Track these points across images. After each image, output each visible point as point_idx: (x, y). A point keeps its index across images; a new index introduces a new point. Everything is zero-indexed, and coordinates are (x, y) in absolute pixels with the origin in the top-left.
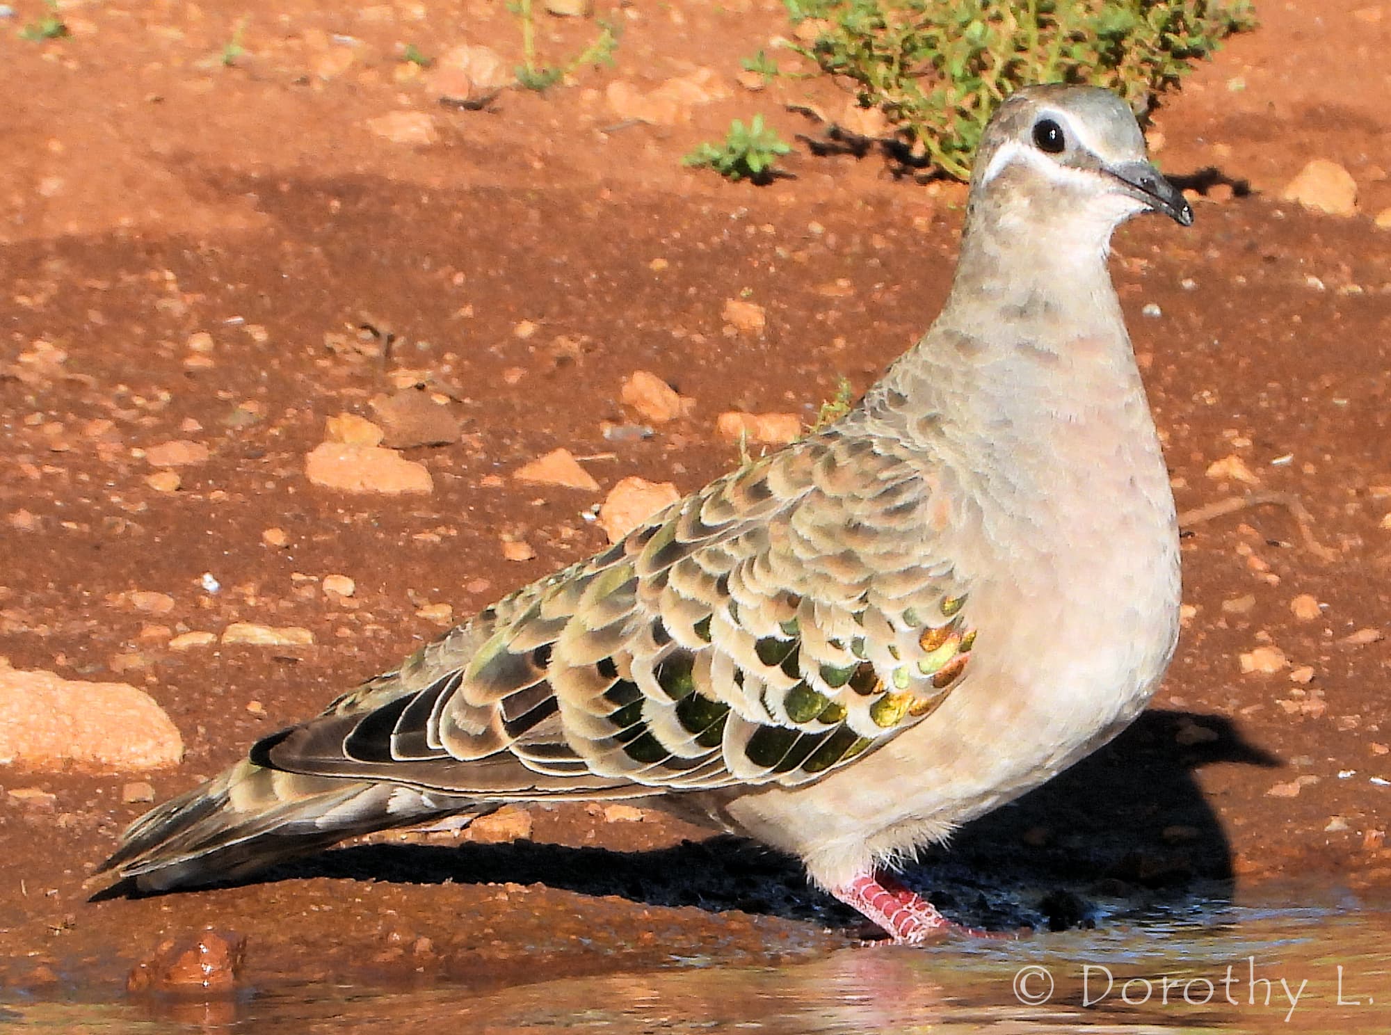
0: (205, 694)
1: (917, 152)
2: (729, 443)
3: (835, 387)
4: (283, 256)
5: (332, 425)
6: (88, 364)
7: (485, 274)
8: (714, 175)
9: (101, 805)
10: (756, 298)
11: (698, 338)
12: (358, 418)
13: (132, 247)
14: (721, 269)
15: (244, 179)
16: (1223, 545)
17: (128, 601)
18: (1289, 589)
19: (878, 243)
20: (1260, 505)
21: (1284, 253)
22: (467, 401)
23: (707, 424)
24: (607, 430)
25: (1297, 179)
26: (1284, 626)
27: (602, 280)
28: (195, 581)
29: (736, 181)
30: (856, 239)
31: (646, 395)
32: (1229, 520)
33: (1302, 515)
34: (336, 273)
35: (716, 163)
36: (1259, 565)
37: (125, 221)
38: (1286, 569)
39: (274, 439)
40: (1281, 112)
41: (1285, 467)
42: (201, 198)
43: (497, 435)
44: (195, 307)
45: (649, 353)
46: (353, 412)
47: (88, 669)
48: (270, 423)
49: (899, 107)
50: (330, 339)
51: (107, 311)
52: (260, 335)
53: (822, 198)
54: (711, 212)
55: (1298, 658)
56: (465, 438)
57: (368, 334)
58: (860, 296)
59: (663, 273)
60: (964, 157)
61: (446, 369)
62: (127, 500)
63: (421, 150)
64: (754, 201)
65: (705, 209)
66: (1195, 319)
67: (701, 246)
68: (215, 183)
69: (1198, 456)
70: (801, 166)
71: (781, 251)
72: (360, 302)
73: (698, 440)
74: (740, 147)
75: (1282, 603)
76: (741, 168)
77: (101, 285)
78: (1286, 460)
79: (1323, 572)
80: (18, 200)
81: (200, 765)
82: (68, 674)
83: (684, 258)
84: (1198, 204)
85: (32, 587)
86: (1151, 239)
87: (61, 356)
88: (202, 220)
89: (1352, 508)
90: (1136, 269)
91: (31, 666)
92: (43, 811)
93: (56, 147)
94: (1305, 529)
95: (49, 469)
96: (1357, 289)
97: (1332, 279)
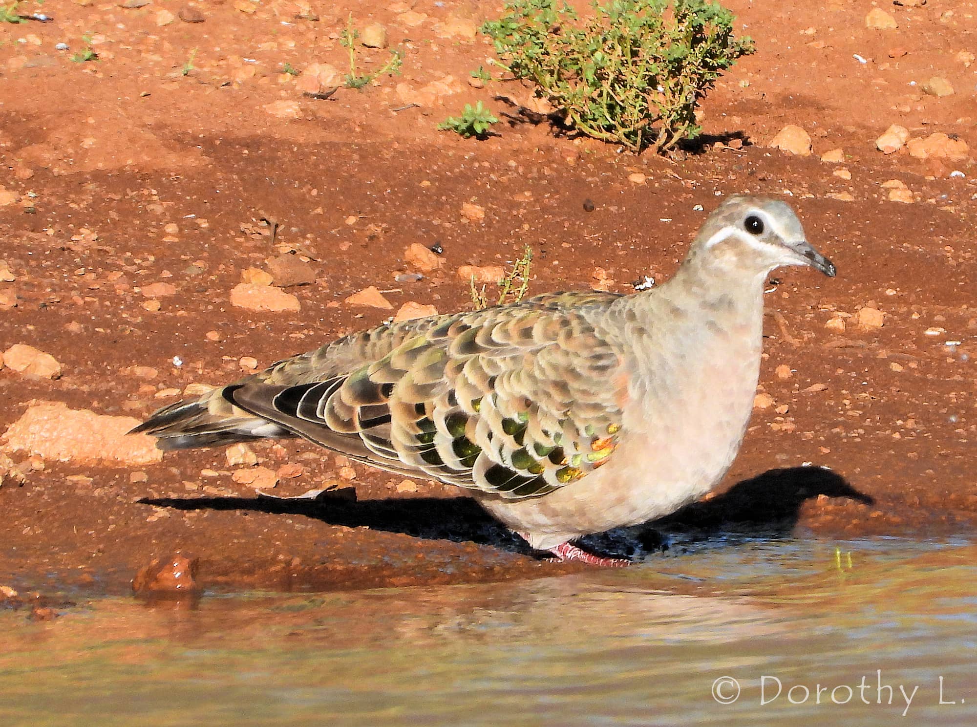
1: (568, 122)
2: (464, 283)
3: (523, 251)
4: (217, 180)
5: (245, 274)
6: (109, 241)
7: (328, 190)
8: (455, 134)
9: (118, 484)
10: (480, 202)
11: (447, 225)
12: (259, 270)
13: (133, 177)
14: (461, 186)
15: (195, 138)
17: (132, 371)
18: (775, 362)
19: (547, 171)
21: (771, 177)
22: (319, 260)
23: (452, 272)
24: (397, 276)
25: (778, 136)
26: (772, 382)
27: (393, 192)
28: (169, 361)
29: (468, 138)
30: (535, 170)
31: (419, 257)
33: (782, 321)
34: (245, 190)
35: (456, 128)
37: (130, 162)
38: (773, 350)
39: (213, 282)
40: (768, 99)
41: (771, 294)
42: (172, 149)
43: (336, 279)
44: (167, 209)
45: (420, 233)
46: (256, 266)
47: (111, 409)
48: (210, 273)
49: (558, 99)
50: (243, 226)
51: (119, 211)
52: (204, 224)
53: (516, 147)
54: (454, 155)
55: (780, 400)
56: (318, 280)
57: (264, 224)
58: (536, 201)
59: (428, 189)
60: (594, 124)
61: (308, 242)
62: (131, 316)
63: (293, 121)
64: (478, 149)
65: (450, 153)
67: (449, 173)
68: (179, 140)
70: (504, 130)
71: (492, 176)
72: (260, 206)
73: (447, 281)
74: (470, 119)
75: (770, 370)
76: (471, 130)
77: (118, 197)
78: (772, 290)
79: (793, 353)
80: (70, 151)
81: (172, 462)
82: (100, 412)
83: (440, 180)
84: (723, 150)
85: (79, 364)
86: (698, 168)
87: (95, 236)
88: (172, 160)
89: (809, 316)
90: (690, 186)
91: (79, 408)
92: (86, 487)
93: (91, 121)
94: (783, 328)
95: (87, 299)
96: (812, 196)
97: (797, 191)
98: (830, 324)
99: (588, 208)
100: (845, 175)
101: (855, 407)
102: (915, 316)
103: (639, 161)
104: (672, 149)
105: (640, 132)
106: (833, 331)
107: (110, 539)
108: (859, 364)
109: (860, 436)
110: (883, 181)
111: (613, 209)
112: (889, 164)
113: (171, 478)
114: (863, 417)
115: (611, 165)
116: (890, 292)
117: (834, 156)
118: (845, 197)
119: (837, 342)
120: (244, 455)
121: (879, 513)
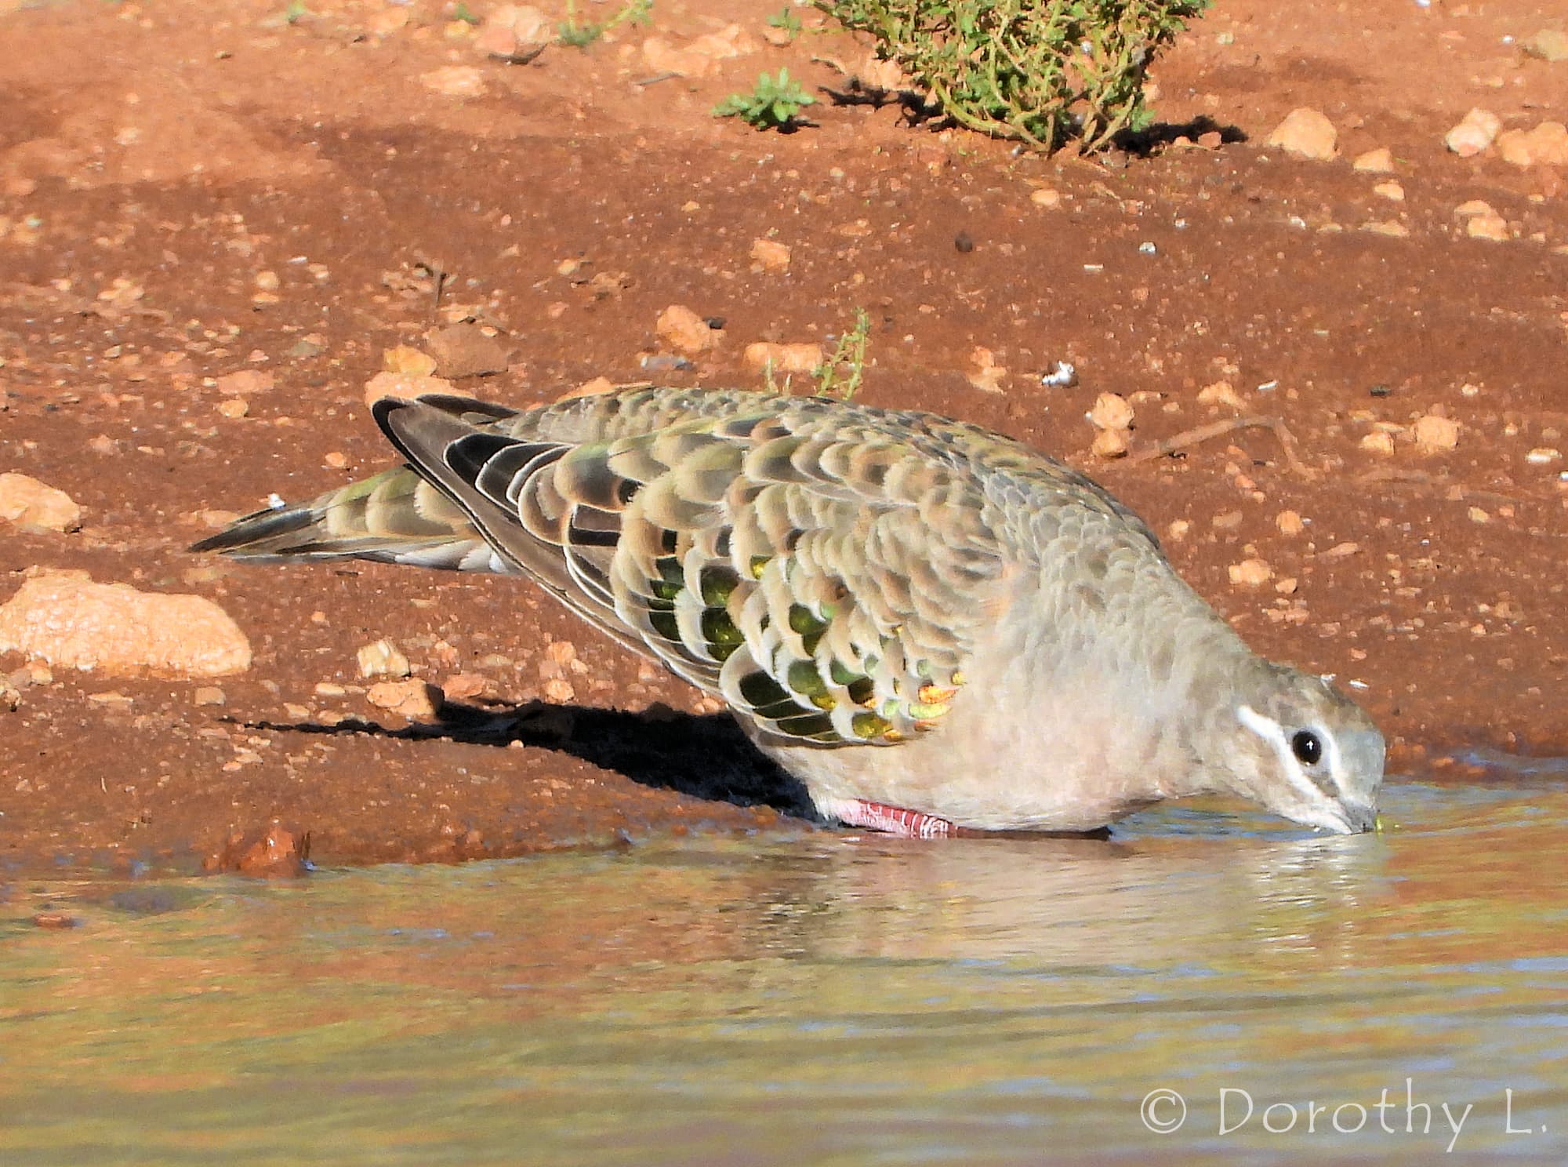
0: (272, 605)
1: (930, 101)
2: (756, 372)
3: (854, 318)
4: (343, 200)
5: (389, 357)
6: (163, 300)
7: (529, 216)
8: (741, 124)
9: (175, 708)
10: (782, 238)
11: (728, 275)
12: (413, 350)
13: (203, 192)
14: (750, 211)
15: (307, 128)
16: (1212, 465)
17: (200, 519)
18: (1274, 506)
19: (895, 186)
20: (1248, 428)
21: (1269, 195)
22: (513, 333)
23: (735, 354)
24: (644, 360)
25: (1282, 127)
26: (1269, 540)
27: (637, 221)
28: (262, 501)
29: (763, 129)
30: (875, 183)
31: (680, 327)
32: (1219, 442)
33: (1286, 437)
34: (390, 215)
35: (744, 112)
36: (1246, 483)
37: (198, 167)
38: (1271, 486)
39: (335, 369)
40: (1267, 65)
41: (1268, 392)
42: (266, 146)
43: (541, 365)
44: (261, 247)
45: (682, 288)
46: (408, 344)
47: (163, 582)
48: (330, 354)
49: (913, 59)
50: (387, 277)
51: (180, 253)
52: (322, 274)
53: (843, 145)
54: (739, 157)
55: (1283, 570)
56: (512, 368)
57: (421, 272)
58: (877, 234)
59: (695, 215)
60: (973, 107)
61: (494, 304)
62: (200, 426)
63: (471, 102)
64: (780, 148)
66: (1187, 257)
67: (730, 190)
68: (281, 133)
69: (1190, 383)
70: (823, 116)
71: (803, 194)
72: (413, 244)
73: (727, 368)
74: (768, 99)
75: (1267, 519)
76: (768, 117)
77: (175, 227)
78: (1272, 385)
79: (1306, 490)
80: (98, 149)
81: (267, 671)
82: (145, 587)
83: (715, 200)
84: (1189, 151)
85: (111, 506)
86: (1147, 182)
87: (138, 292)
88: (268, 166)
89: (1333, 430)
90: (1133, 210)
91: (109, 580)
92: (121, 714)
93: (133, 99)
94: (1289, 451)
95: (126, 398)
96: (1338, 228)
97: (1312, 218)
98: (1368, 442)
99: (964, 247)
100: (1394, 192)
101: (1409, 582)
102: (1510, 430)
103: (1049, 169)
104: (1104, 149)
105: (1051, 119)
106: (1375, 455)
107: (161, 800)
108: (1416, 509)
109: (1416, 630)
110: (1458, 203)
111: (1005, 249)
112: (1467, 174)
113: (265, 699)
114: (1421, 600)
115: (1003, 176)
116: (1469, 391)
117: (1376, 161)
118: (1395, 230)
119: (1379, 473)
120: (387, 661)
121: (1449, 760)
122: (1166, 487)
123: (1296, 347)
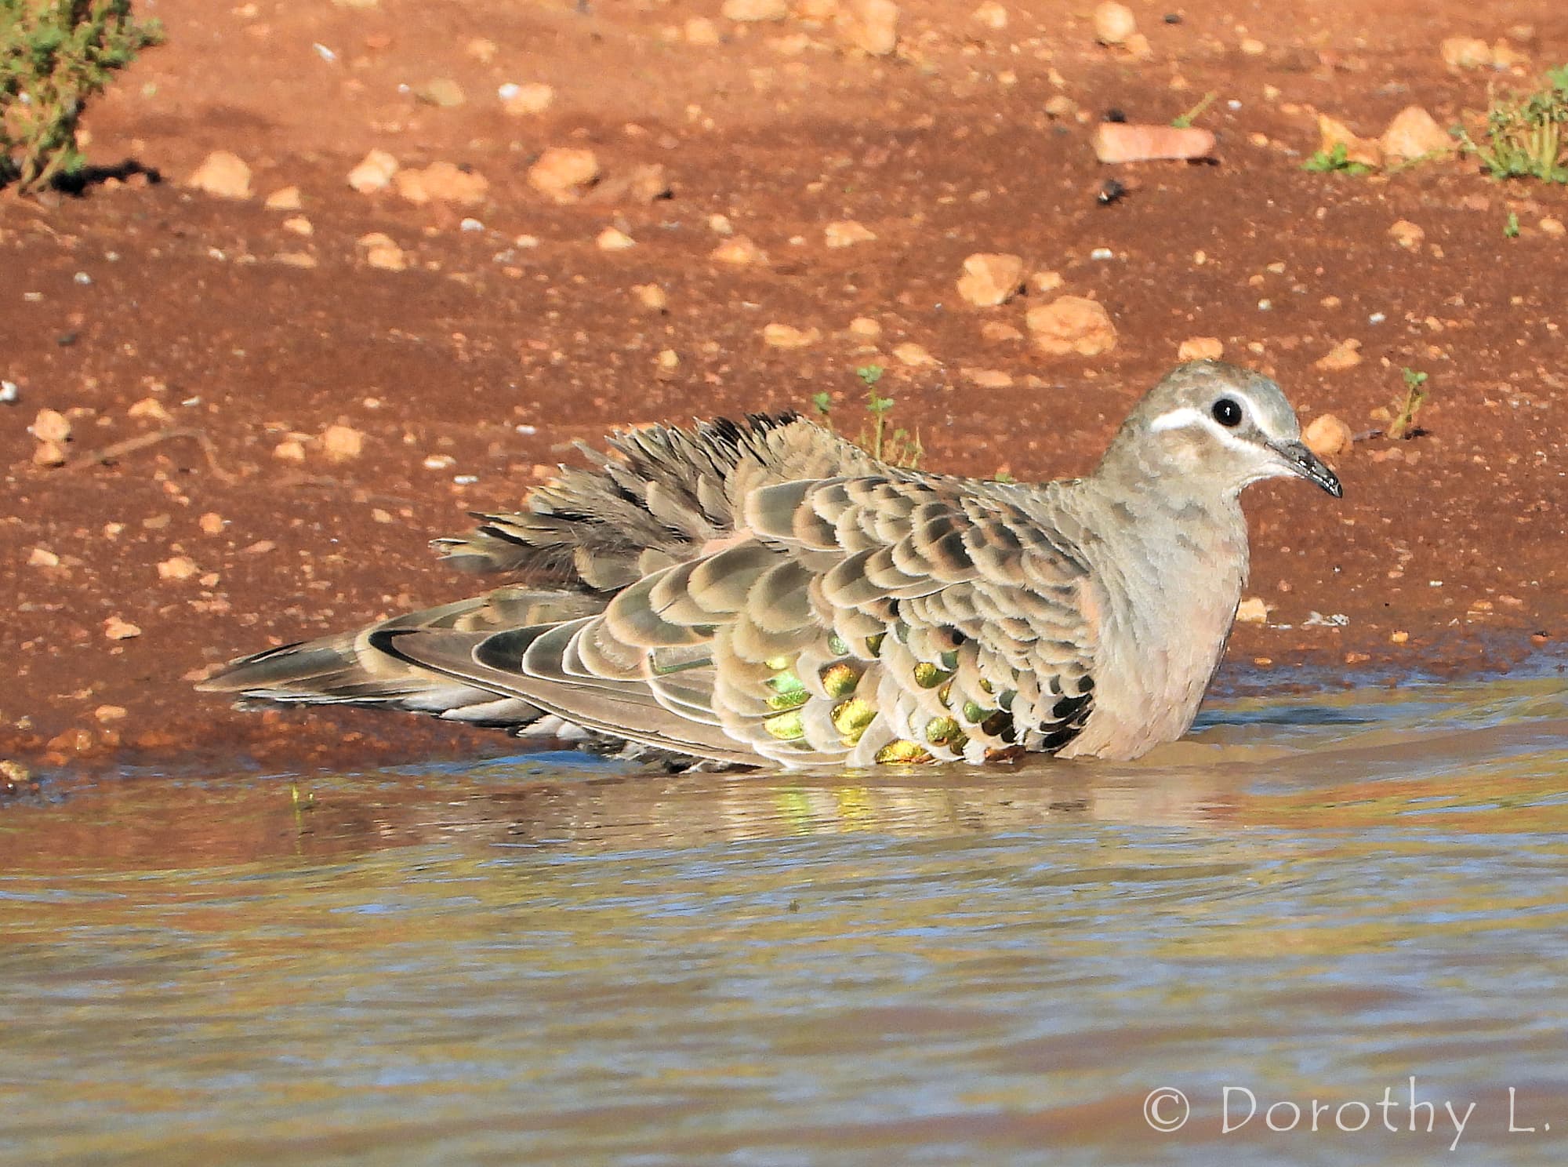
16: (142, 473)
18: (198, 508)
20: (174, 438)
21: (191, 230)
26: (194, 540)
32: (147, 452)
33: (208, 446)
36: (173, 488)
38: (195, 491)
40: (188, 113)
41: (193, 407)
55: (206, 566)
66: (118, 285)
69: (121, 399)
75: (192, 520)
78: (194, 401)
79: (225, 494)
84: (118, 190)
86: (81, 219)
89: (250, 440)
90: (69, 244)
94: (212, 460)
96: (251, 259)
97: (230, 251)
98: (282, 451)
100: (303, 227)
101: (320, 576)
102: (409, 439)
104: (42, 189)
106: (287, 462)
108: (324, 512)
109: (328, 619)
110: (360, 236)
112: (367, 209)
114: (332, 592)
116: (372, 403)
117: (286, 199)
118: (304, 261)
119: (293, 478)
121: (357, 735)
122: (100, 492)
123: (218, 366)
